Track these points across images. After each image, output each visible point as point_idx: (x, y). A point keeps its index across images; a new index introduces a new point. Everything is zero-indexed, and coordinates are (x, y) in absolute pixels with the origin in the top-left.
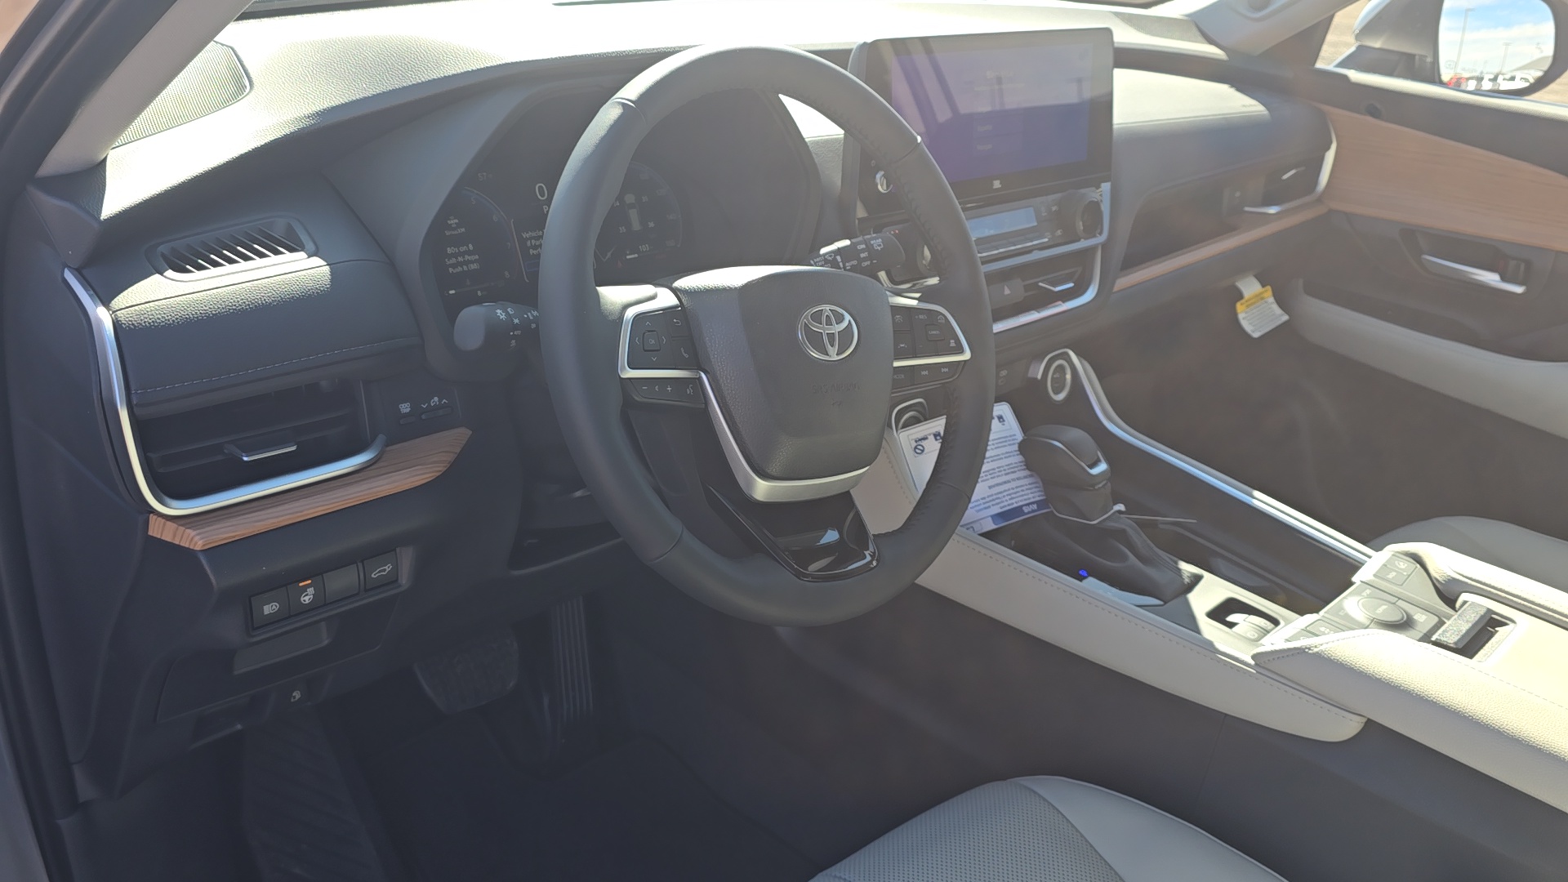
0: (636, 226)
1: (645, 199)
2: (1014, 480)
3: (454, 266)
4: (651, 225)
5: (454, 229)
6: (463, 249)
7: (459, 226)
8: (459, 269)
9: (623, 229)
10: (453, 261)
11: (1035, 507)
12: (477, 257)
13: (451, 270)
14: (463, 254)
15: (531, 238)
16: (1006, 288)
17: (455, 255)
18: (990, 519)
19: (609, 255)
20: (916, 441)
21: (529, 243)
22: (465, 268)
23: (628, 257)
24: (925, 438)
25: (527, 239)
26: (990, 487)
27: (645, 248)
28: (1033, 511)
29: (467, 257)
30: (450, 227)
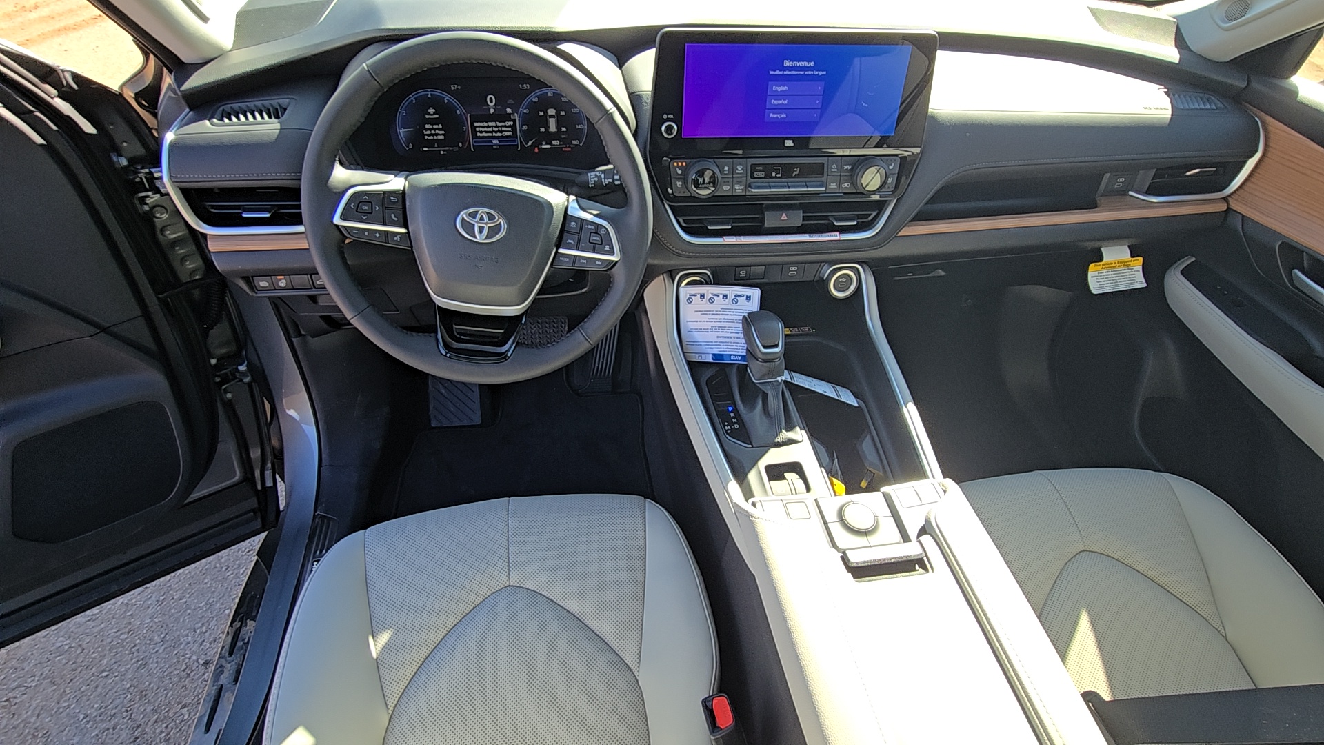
0: (553, 128)
1: (562, 113)
2: (734, 338)
3: (429, 135)
4: (564, 129)
5: (432, 115)
6: (435, 126)
7: (434, 113)
8: (431, 137)
9: (543, 130)
10: (428, 132)
11: (739, 358)
12: (443, 132)
13: (426, 137)
14: (435, 129)
15: (479, 127)
16: (784, 215)
17: (430, 130)
18: (711, 355)
19: (530, 143)
20: (690, 295)
21: (477, 129)
22: (435, 137)
23: (543, 146)
24: (695, 295)
25: (477, 127)
26: (718, 337)
27: (556, 143)
28: (736, 360)
29: (437, 132)
30: (429, 114)
